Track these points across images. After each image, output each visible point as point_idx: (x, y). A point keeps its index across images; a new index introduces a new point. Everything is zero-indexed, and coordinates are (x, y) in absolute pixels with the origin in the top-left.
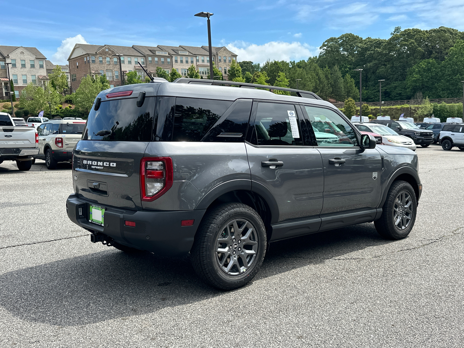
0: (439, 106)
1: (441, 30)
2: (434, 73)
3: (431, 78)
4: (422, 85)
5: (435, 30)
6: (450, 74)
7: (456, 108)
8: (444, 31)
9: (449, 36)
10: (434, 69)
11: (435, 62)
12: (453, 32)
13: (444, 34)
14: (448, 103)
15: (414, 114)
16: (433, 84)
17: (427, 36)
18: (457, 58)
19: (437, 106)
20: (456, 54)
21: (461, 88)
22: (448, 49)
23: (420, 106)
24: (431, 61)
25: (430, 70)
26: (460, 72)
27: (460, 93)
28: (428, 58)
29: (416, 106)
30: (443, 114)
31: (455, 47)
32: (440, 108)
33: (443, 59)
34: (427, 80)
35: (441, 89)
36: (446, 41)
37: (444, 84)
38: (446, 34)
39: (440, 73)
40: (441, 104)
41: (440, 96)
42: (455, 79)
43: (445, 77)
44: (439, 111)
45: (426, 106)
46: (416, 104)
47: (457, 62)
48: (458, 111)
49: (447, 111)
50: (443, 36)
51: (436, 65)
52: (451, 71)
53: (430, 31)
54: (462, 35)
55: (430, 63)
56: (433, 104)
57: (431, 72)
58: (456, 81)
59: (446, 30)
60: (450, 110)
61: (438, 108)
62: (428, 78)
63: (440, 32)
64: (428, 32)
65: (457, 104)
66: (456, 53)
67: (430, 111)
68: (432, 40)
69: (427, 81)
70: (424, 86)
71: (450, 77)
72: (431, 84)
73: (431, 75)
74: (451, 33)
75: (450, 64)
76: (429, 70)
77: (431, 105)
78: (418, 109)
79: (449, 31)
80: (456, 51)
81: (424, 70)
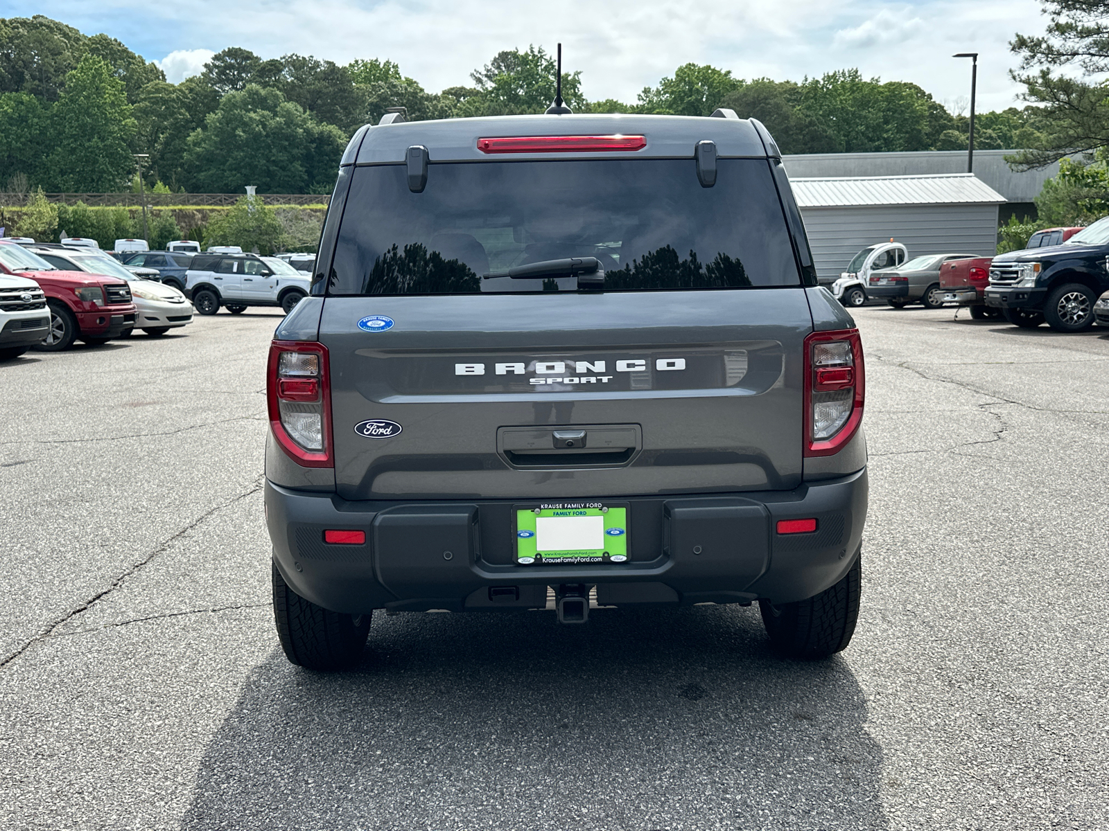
0: (70, 211)
1: (41, 24)
2: (36, 129)
3: (31, 141)
4: (9, 157)
5: (25, 22)
6: (75, 135)
7: (112, 217)
8: (48, 27)
9: (63, 41)
10: (36, 120)
11: (35, 101)
12: (70, 34)
13: (51, 35)
14: (92, 205)
15: (12, 230)
16: (36, 156)
17: (6, 33)
18: (87, 98)
19: (66, 212)
20: (84, 88)
21: (105, 169)
22: (64, 72)
23: (25, 209)
24: (25, 98)
25: (26, 122)
26: (98, 133)
27: (103, 182)
28: (17, 91)
29: (14, 209)
30: (84, 231)
31: (82, 72)
32: (74, 216)
33: (54, 97)
34: (19, 145)
35: (58, 170)
36: (56, 53)
37: (63, 157)
38: (56, 37)
39: (52, 130)
40: (75, 207)
41: (57, 187)
42: (89, 147)
43: (65, 142)
44: (72, 223)
45: (40, 211)
46: (14, 204)
47: (88, 108)
48: (116, 224)
49: (92, 225)
50: (47, 40)
51: (39, 110)
52: (77, 127)
53: (11, 22)
54: (93, 43)
55: (22, 103)
56: (56, 206)
57: (30, 127)
58: (91, 152)
59: (52, 25)
60: (98, 222)
61: (69, 216)
62: (23, 140)
63: (38, 28)
64: (7, 23)
65: (113, 208)
66: (85, 86)
67: (50, 224)
68: (22, 46)
69: (20, 149)
70: (14, 161)
71: (76, 141)
72: (32, 156)
73: (30, 134)
74: (65, 35)
75: (73, 111)
76: (22, 121)
77: (52, 209)
78: (19, 217)
79: (60, 30)
80: (84, 81)
81: (11, 118)
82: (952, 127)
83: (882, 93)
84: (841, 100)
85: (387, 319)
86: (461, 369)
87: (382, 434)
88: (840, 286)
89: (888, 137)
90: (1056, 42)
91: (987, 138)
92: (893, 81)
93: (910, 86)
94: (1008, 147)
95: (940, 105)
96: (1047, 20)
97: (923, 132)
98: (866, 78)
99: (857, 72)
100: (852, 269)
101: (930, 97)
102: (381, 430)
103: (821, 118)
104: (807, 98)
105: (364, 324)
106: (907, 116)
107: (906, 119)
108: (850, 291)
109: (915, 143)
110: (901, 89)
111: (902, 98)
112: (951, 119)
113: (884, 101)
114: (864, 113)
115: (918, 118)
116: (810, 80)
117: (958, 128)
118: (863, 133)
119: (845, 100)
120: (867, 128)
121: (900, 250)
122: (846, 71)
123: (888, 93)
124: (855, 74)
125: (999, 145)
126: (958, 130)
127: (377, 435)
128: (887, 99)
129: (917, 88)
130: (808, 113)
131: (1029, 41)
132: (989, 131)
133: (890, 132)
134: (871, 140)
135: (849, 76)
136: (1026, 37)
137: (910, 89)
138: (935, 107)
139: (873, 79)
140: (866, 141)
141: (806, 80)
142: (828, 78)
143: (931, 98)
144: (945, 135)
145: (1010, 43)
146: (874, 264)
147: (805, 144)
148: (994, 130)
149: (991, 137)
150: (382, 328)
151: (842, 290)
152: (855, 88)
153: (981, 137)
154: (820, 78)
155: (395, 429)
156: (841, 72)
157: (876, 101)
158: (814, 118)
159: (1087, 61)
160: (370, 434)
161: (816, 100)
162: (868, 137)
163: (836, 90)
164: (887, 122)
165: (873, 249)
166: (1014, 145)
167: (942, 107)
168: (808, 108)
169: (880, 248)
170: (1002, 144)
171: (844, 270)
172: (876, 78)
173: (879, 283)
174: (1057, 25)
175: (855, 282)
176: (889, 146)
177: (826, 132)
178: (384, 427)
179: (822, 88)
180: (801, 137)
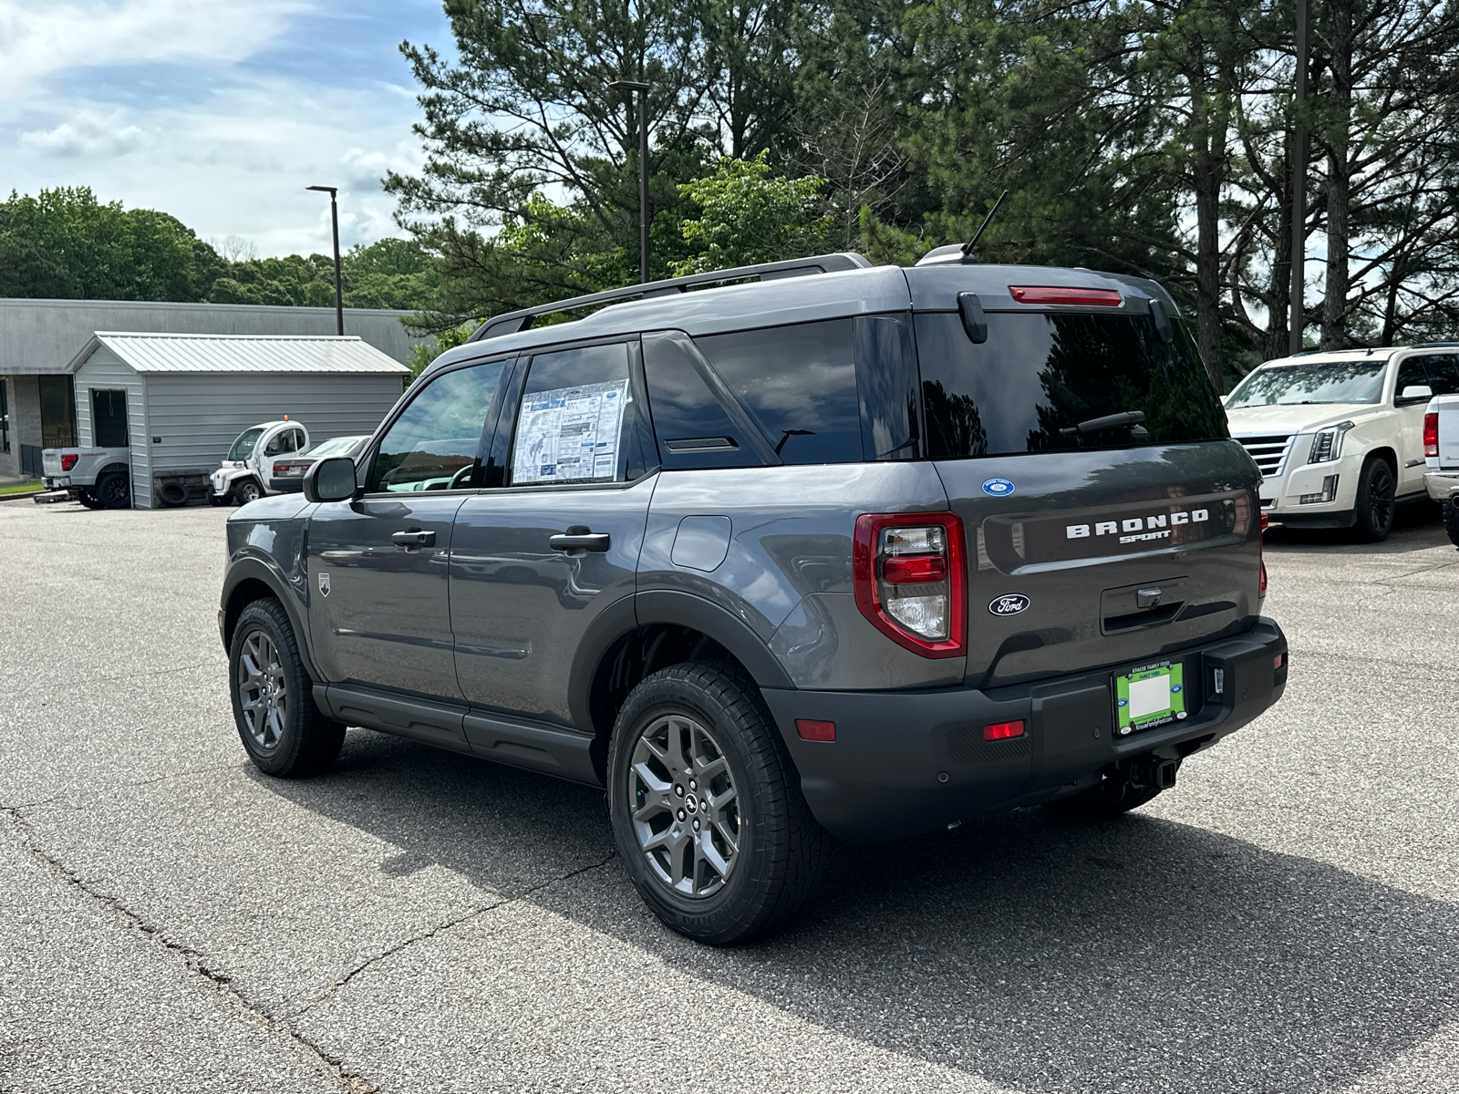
82: (227, 275)
83: (127, 222)
84: (70, 229)
85: (1007, 482)
86: (1072, 532)
87: (1014, 611)
88: (224, 478)
89: (144, 282)
90: (437, 185)
91: (273, 292)
92: (141, 208)
93: (165, 217)
94: (300, 304)
95: (207, 245)
96: (423, 159)
97: (190, 278)
98: (103, 201)
99: (89, 192)
100: (234, 456)
101: (192, 233)
102: (1014, 606)
103: (43, 249)
104: (18, 223)
105: (988, 488)
106: (166, 255)
107: (164, 260)
108: (240, 485)
109: (180, 291)
110: (153, 220)
111: (156, 231)
112: (223, 264)
113: (131, 234)
114: (106, 247)
115: (181, 261)
116: (21, 196)
117: (234, 277)
118: (106, 275)
119: (77, 228)
120: (111, 267)
121: (299, 431)
122: (74, 188)
123: (135, 224)
124: (87, 195)
125: (289, 300)
126: (234, 278)
127: (1010, 612)
128: (135, 231)
129: (174, 221)
130: (24, 242)
131: (406, 180)
132: (275, 283)
133: (144, 273)
134: (118, 285)
135: (79, 197)
136: (402, 175)
137: (164, 221)
138: (200, 247)
139: (112, 203)
140: (113, 285)
141: (15, 196)
142: (46, 196)
143: (194, 235)
144: (219, 284)
145: (383, 181)
146: (268, 448)
147: (24, 284)
148: (280, 281)
149: (277, 291)
150: (1006, 491)
151: (227, 484)
152: (89, 214)
153: (265, 289)
154: (35, 195)
155: (1025, 603)
156: (66, 189)
157: (121, 233)
158: (33, 250)
159: (471, 211)
160: (1004, 612)
161: (32, 224)
162: (114, 281)
163: (61, 215)
164: (138, 262)
165: (262, 430)
166: (307, 302)
167: (210, 249)
168: (23, 235)
169: (272, 428)
170: (292, 299)
171: (224, 457)
172: (117, 202)
173: (290, 473)
174: (435, 165)
175: (245, 472)
176: (145, 293)
177: (54, 270)
178: (1016, 602)
179: (41, 209)
180: (18, 275)
